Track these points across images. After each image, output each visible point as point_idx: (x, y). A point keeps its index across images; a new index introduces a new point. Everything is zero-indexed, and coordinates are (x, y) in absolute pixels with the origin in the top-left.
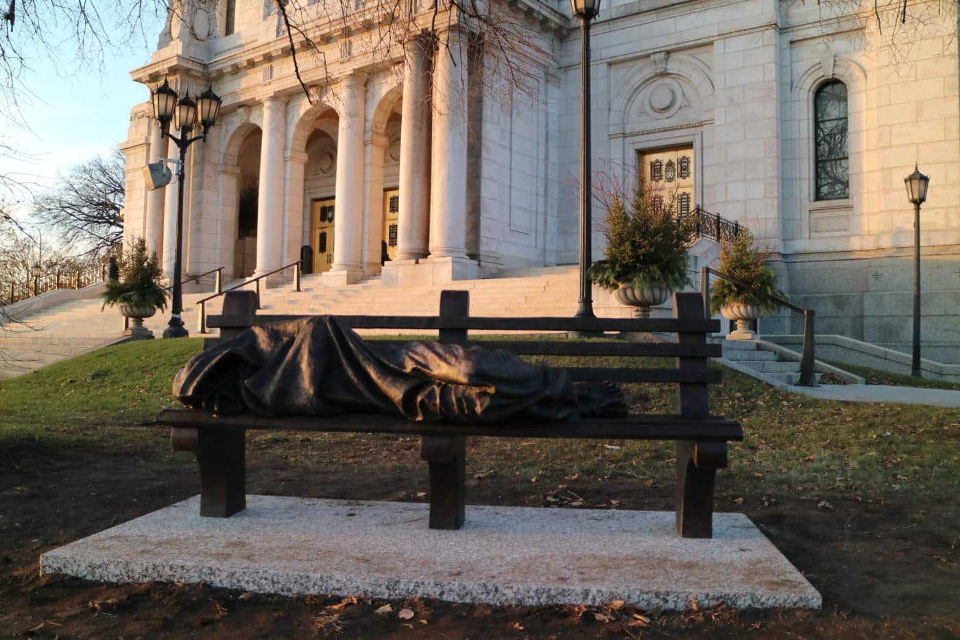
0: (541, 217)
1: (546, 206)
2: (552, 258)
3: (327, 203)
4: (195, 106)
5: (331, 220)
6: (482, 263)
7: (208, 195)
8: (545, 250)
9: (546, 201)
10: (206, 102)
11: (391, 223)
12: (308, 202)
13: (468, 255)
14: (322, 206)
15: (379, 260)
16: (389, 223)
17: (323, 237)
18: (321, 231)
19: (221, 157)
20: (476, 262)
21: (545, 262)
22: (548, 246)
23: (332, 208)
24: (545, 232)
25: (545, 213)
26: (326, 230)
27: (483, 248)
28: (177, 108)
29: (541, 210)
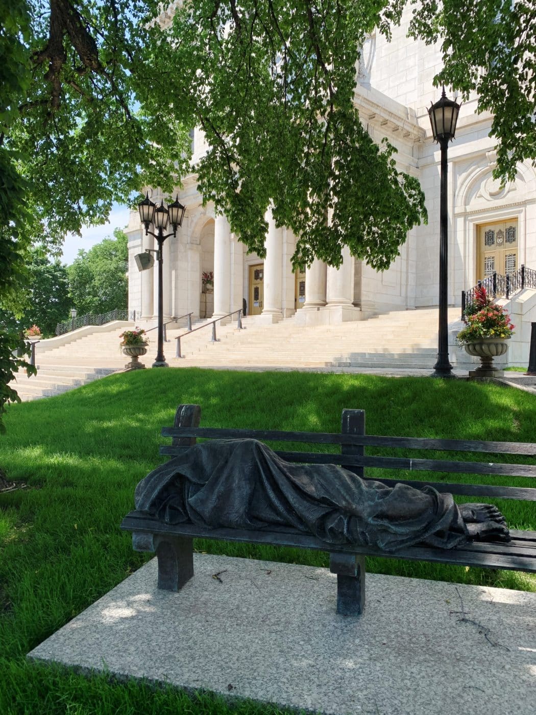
0: (404, 276)
1: (407, 267)
2: (411, 303)
3: (259, 268)
4: (168, 212)
5: (262, 279)
6: (363, 309)
7: (181, 264)
8: (407, 297)
9: (407, 264)
10: (175, 210)
11: (301, 280)
12: (247, 267)
13: (353, 304)
14: (255, 270)
15: (293, 307)
16: (299, 281)
17: (257, 290)
18: (255, 286)
19: (189, 239)
20: (359, 309)
21: (406, 305)
22: (409, 294)
23: (262, 271)
24: (407, 285)
25: (407, 272)
26: (259, 286)
27: (364, 298)
28: (156, 214)
29: (404, 270)
